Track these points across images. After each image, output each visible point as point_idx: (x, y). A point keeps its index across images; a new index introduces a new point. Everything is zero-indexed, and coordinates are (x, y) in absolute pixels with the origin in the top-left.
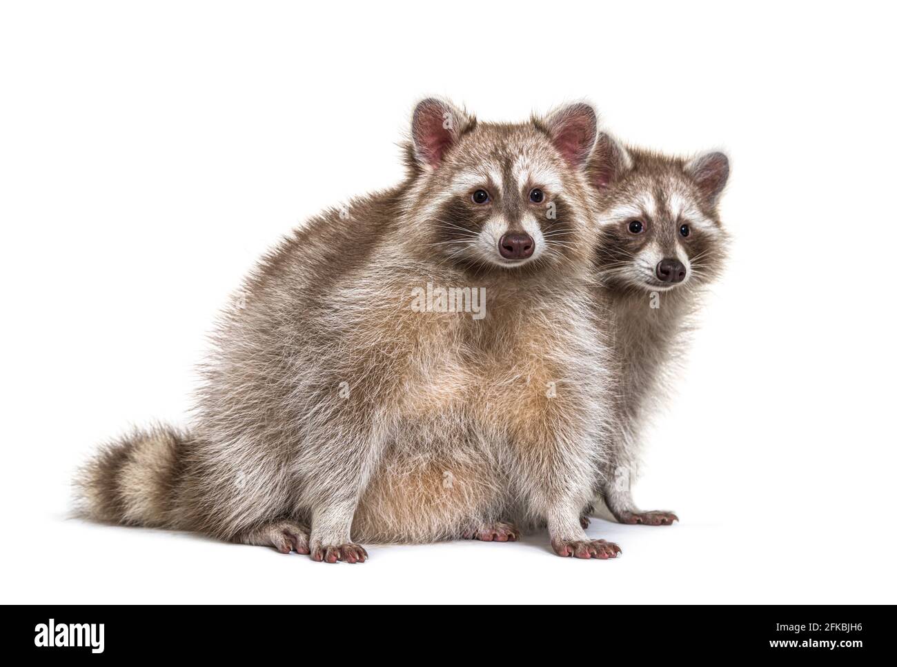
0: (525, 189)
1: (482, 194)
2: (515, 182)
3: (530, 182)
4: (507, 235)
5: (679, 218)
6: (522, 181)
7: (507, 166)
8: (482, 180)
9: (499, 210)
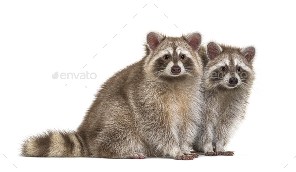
0: (179, 55)
1: (167, 57)
2: (177, 54)
3: (181, 53)
4: (173, 67)
5: (237, 66)
6: (179, 53)
7: (174, 49)
8: (167, 53)
9: (171, 60)
